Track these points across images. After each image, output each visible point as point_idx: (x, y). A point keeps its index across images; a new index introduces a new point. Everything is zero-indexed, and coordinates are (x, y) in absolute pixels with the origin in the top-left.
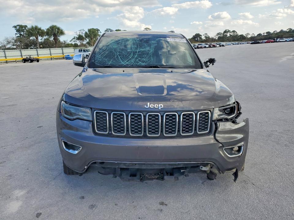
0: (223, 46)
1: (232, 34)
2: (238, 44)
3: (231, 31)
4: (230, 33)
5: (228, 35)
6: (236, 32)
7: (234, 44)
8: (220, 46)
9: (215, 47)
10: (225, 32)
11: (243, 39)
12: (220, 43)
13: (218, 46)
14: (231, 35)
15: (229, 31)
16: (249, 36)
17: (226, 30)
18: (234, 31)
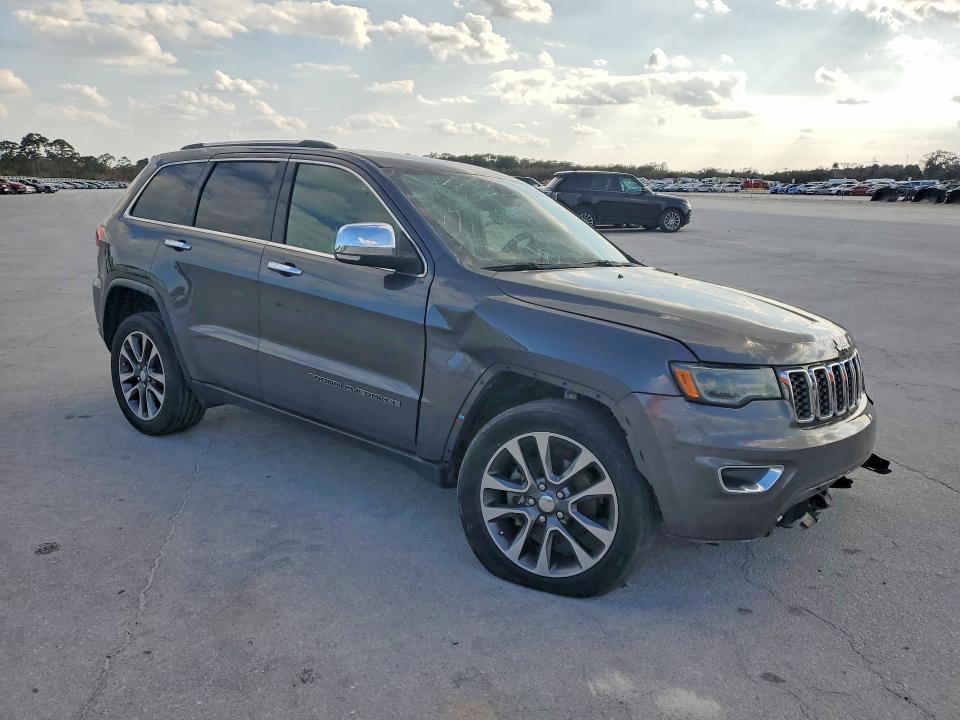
0: (48, 190)
1: (54, 150)
2: (90, 188)
3: (51, 141)
4: (48, 148)
5: (42, 151)
6: (70, 147)
7: (76, 188)
8: (38, 191)
9: (20, 193)
10: (29, 140)
11: (96, 171)
12: (35, 181)
13: (29, 189)
14: (51, 155)
15: (43, 140)
16: (112, 164)
17: (31, 135)
18: (60, 143)
